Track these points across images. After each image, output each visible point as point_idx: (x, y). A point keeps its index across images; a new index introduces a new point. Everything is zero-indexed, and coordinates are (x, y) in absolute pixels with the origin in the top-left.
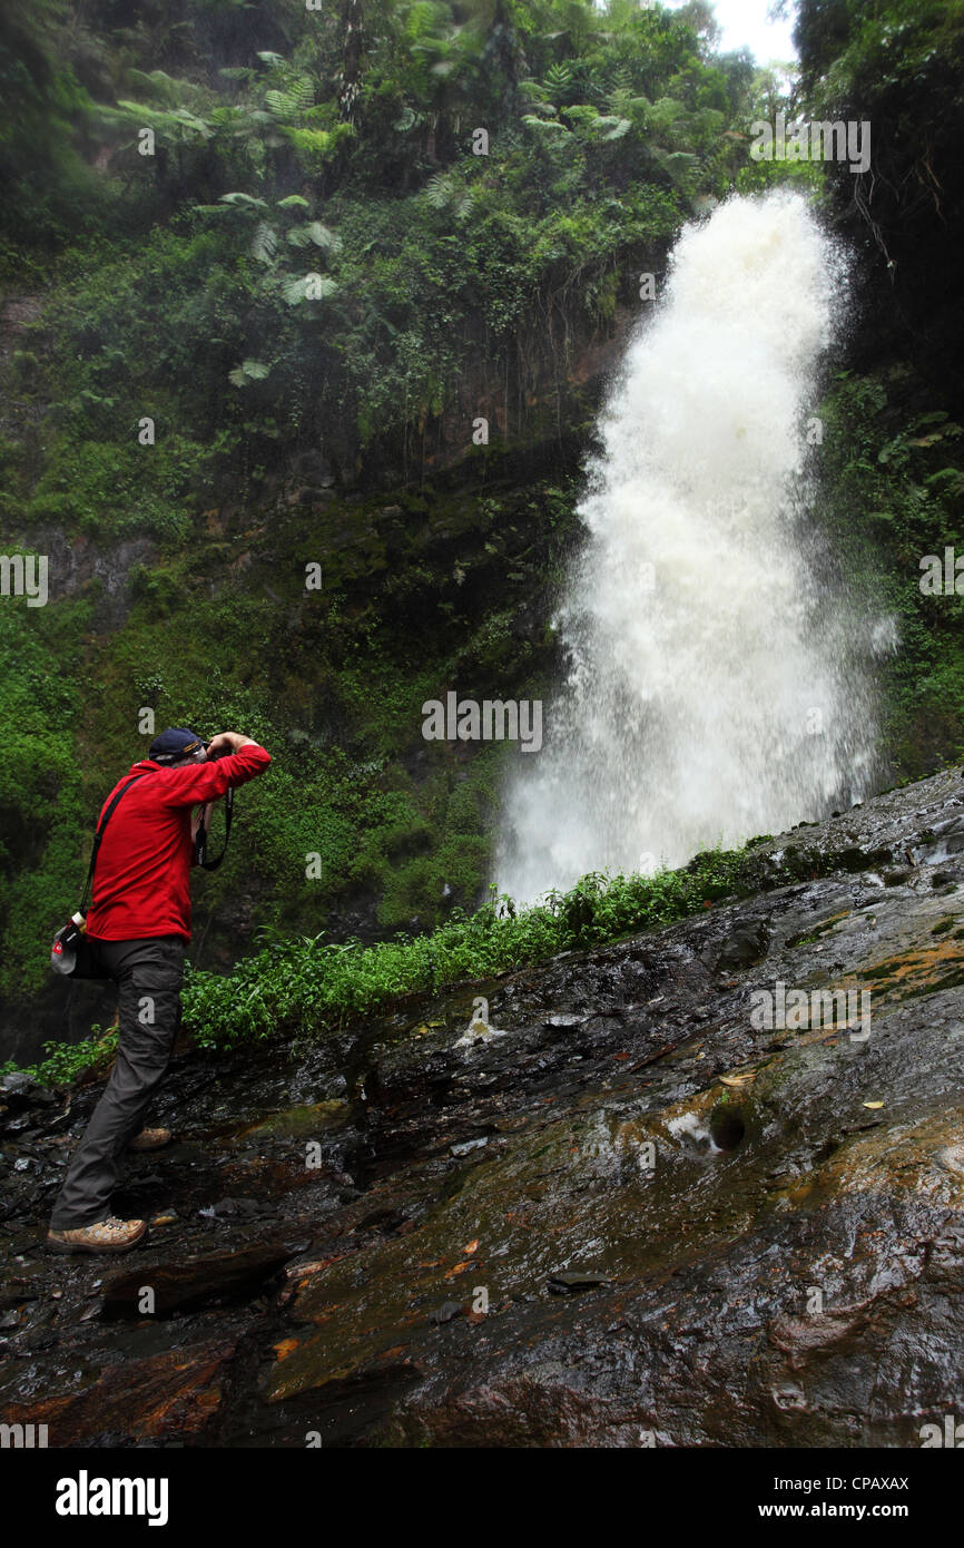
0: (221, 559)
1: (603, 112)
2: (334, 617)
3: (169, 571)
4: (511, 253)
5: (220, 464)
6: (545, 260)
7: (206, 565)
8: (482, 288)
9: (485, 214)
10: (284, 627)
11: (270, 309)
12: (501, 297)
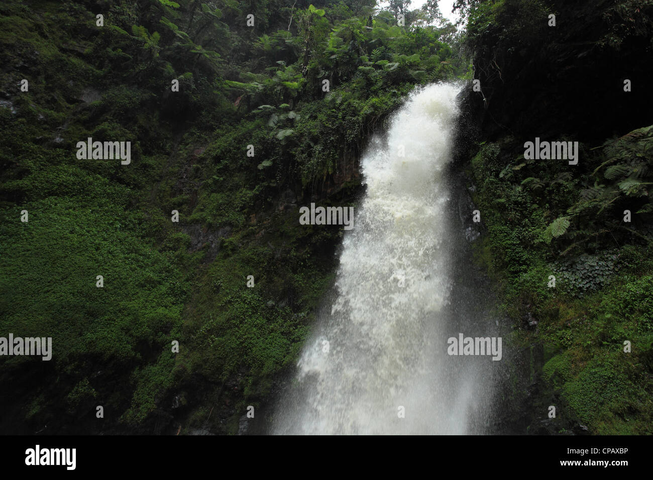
0: (253, 233)
1: (390, 62)
2: (293, 253)
3: (234, 239)
4: (355, 113)
5: (256, 198)
6: (365, 114)
7: (248, 235)
8: (344, 127)
9: (347, 100)
10: (273, 258)
11: (273, 143)
12: (350, 128)
